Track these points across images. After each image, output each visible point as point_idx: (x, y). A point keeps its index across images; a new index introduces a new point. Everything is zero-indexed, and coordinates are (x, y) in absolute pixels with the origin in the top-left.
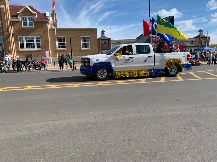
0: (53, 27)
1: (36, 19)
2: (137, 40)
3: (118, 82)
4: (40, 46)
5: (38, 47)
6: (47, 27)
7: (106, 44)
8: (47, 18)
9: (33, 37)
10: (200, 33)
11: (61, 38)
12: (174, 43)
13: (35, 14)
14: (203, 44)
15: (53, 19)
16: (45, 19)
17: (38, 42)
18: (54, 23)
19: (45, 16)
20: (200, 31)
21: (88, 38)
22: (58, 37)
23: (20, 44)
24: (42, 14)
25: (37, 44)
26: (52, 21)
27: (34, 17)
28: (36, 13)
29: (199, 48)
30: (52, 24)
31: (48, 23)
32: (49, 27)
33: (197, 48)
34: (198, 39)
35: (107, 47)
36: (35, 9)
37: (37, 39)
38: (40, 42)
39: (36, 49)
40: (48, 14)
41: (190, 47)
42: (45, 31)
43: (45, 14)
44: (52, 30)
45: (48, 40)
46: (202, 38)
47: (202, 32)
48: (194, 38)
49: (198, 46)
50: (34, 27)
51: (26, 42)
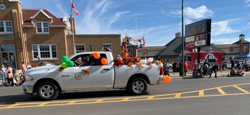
0: (71, 33)
1: (52, 24)
2: (166, 47)
3: (148, 97)
4: (56, 55)
5: (53, 56)
6: (64, 33)
7: (130, 52)
8: (64, 23)
9: (49, 45)
10: (241, 38)
11: (80, 46)
12: (211, 49)
13: (51, 19)
14: (244, 51)
15: (70, 24)
16: (63, 25)
17: (54, 51)
18: (71, 29)
19: (62, 21)
20: (242, 35)
21: (111, 45)
22: (77, 44)
23: (34, 53)
24: (59, 18)
25: (53, 53)
26: (69, 26)
27: (49, 23)
28: (51, 17)
29: (240, 56)
30: (69, 30)
31: (65, 29)
32: (66, 33)
33: (238, 56)
34: (238, 45)
35: (131, 55)
36: (50, 14)
37: (52, 47)
38: (56, 51)
39: (51, 58)
40: (65, 19)
41: (230, 54)
42: (61, 38)
43: (62, 19)
44: (70, 37)
45: (65, 48)
46: (243, 43)
47: (243, 37)
48: (234, 44)
49: (239, 54)
50: (50, 34)
51: (40, 51)
